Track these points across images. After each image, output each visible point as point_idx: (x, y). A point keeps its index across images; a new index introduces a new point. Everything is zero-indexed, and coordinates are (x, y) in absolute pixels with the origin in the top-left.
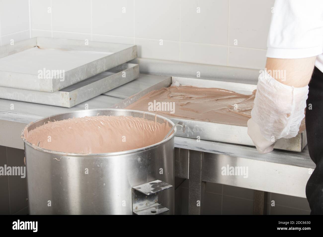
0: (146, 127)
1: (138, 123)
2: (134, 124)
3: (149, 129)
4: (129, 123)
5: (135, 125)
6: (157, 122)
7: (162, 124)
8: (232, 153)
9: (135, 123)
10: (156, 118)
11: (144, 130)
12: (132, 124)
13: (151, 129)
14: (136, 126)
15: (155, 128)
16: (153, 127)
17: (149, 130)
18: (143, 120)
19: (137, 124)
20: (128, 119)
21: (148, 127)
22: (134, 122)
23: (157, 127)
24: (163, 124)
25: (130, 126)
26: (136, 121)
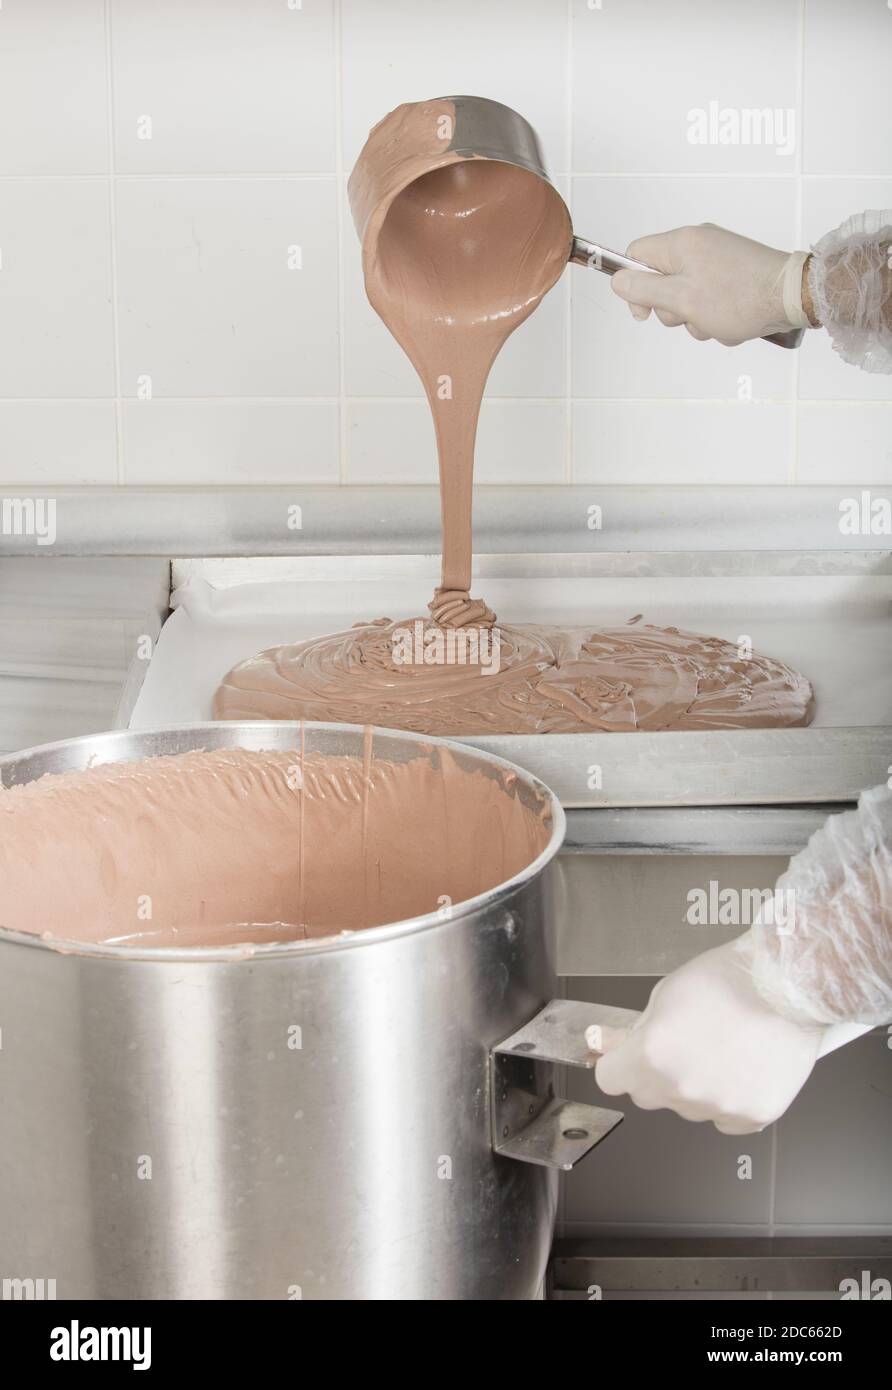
0: (318, 788)
1: (275, 774)
2: (253, 779)
3: (331, 792)
4: (229, 778)
5: (257, 785)
6: (378, 760)
7: (406, 763)
8: (699, 844)
9: (260, 775)
10: (369, 743)
11: (303, 799)
12: (243, 782)
13: (340, 793)
14: (264, 787)
15: (363, 784)
16: (350, 782)
17: (333, 797)
18: (298, 758)
19: (267, 780)
20: (227, 761)
21: (328, 787)
22: (252, 768)
23: (376, 778)
24: (413, 762)
25: (233, 792)
26: (264, 768)
